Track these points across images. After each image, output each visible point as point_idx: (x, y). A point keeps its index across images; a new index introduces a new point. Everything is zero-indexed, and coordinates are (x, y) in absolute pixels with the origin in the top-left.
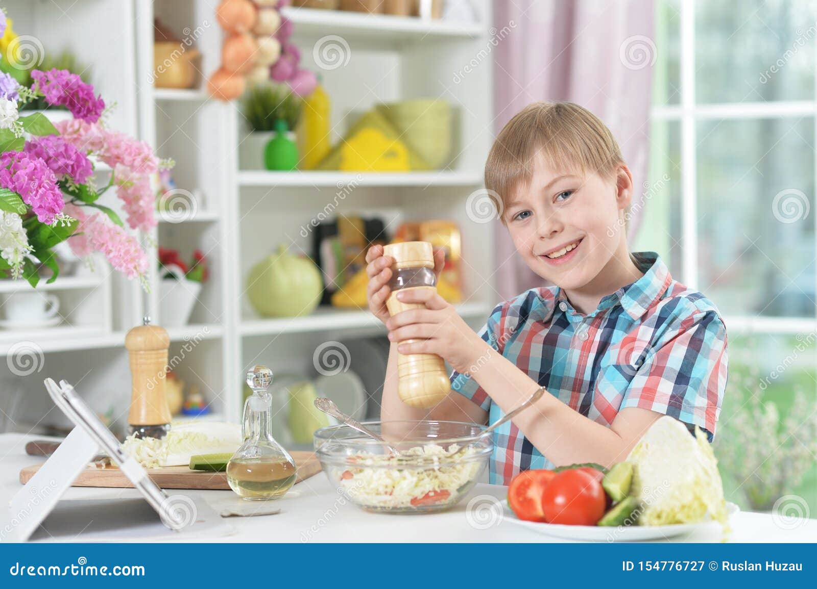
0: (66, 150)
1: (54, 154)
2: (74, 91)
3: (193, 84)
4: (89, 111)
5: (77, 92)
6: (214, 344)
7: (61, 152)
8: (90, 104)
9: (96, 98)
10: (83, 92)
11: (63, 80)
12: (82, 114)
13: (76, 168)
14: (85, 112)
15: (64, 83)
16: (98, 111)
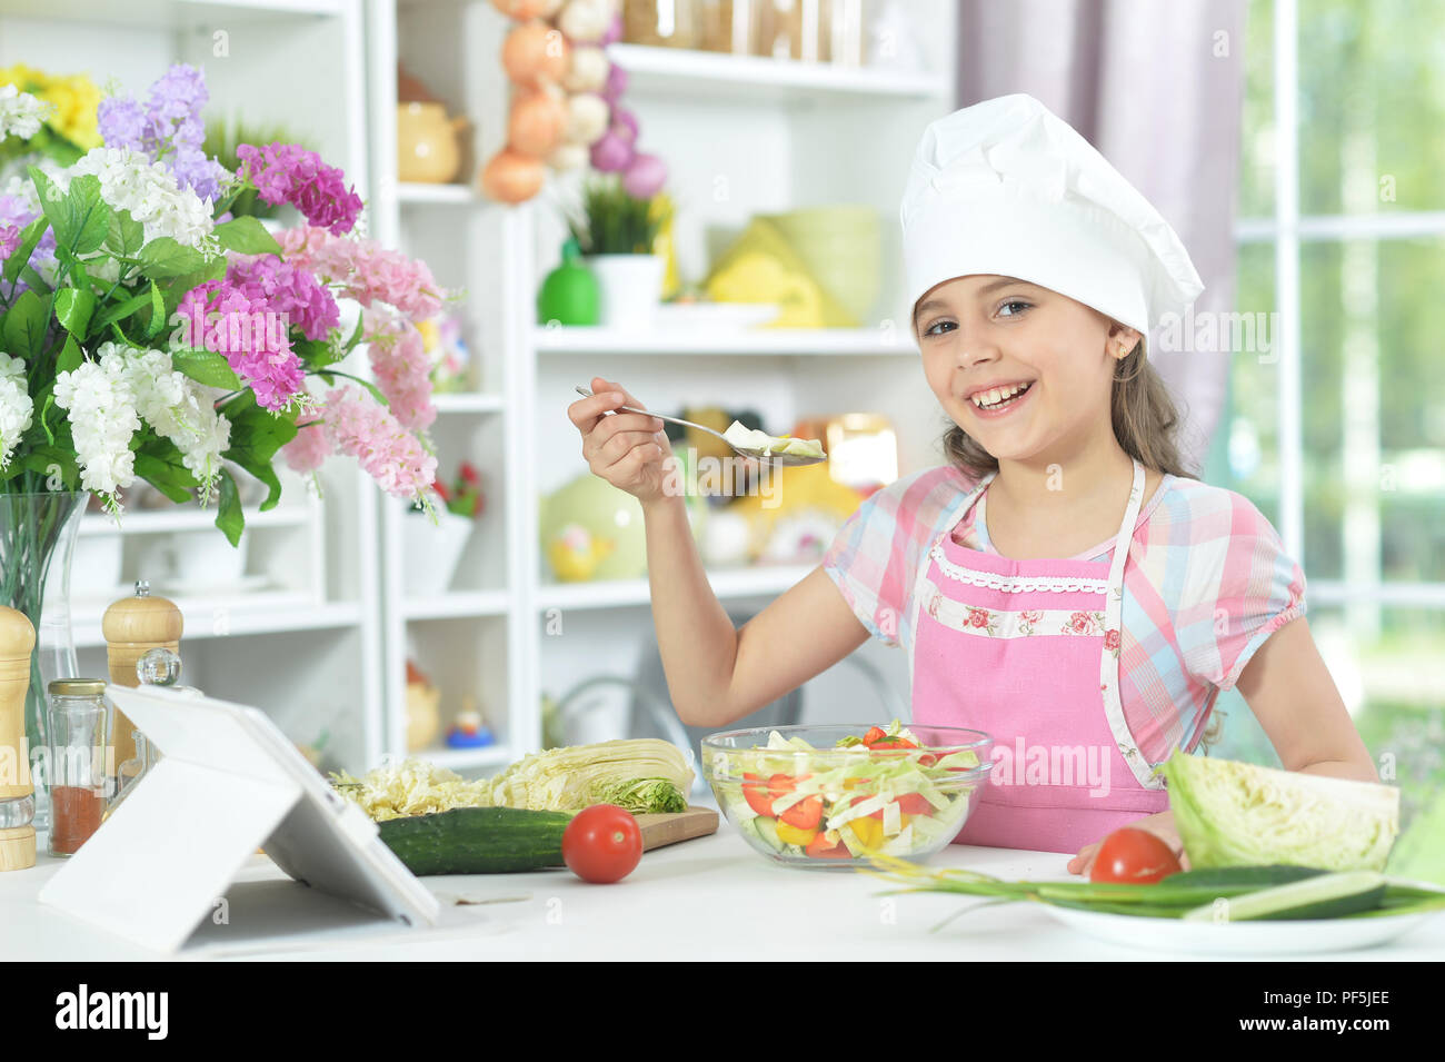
0: (296, 283)
1: (275, 290)
2: (309, 181)
3: (460, 177)
4: (336, 214)
5: (316, 182)
6: (494, 623)
7: (288, 287)
8: (338, 203)
9: (348, 189)
10: (325, 182)
11: (292, 164)
12: (324, 220)
13: (312, 314)
14: (329, 218)
15: (294, 167)
16: (351, 216)
